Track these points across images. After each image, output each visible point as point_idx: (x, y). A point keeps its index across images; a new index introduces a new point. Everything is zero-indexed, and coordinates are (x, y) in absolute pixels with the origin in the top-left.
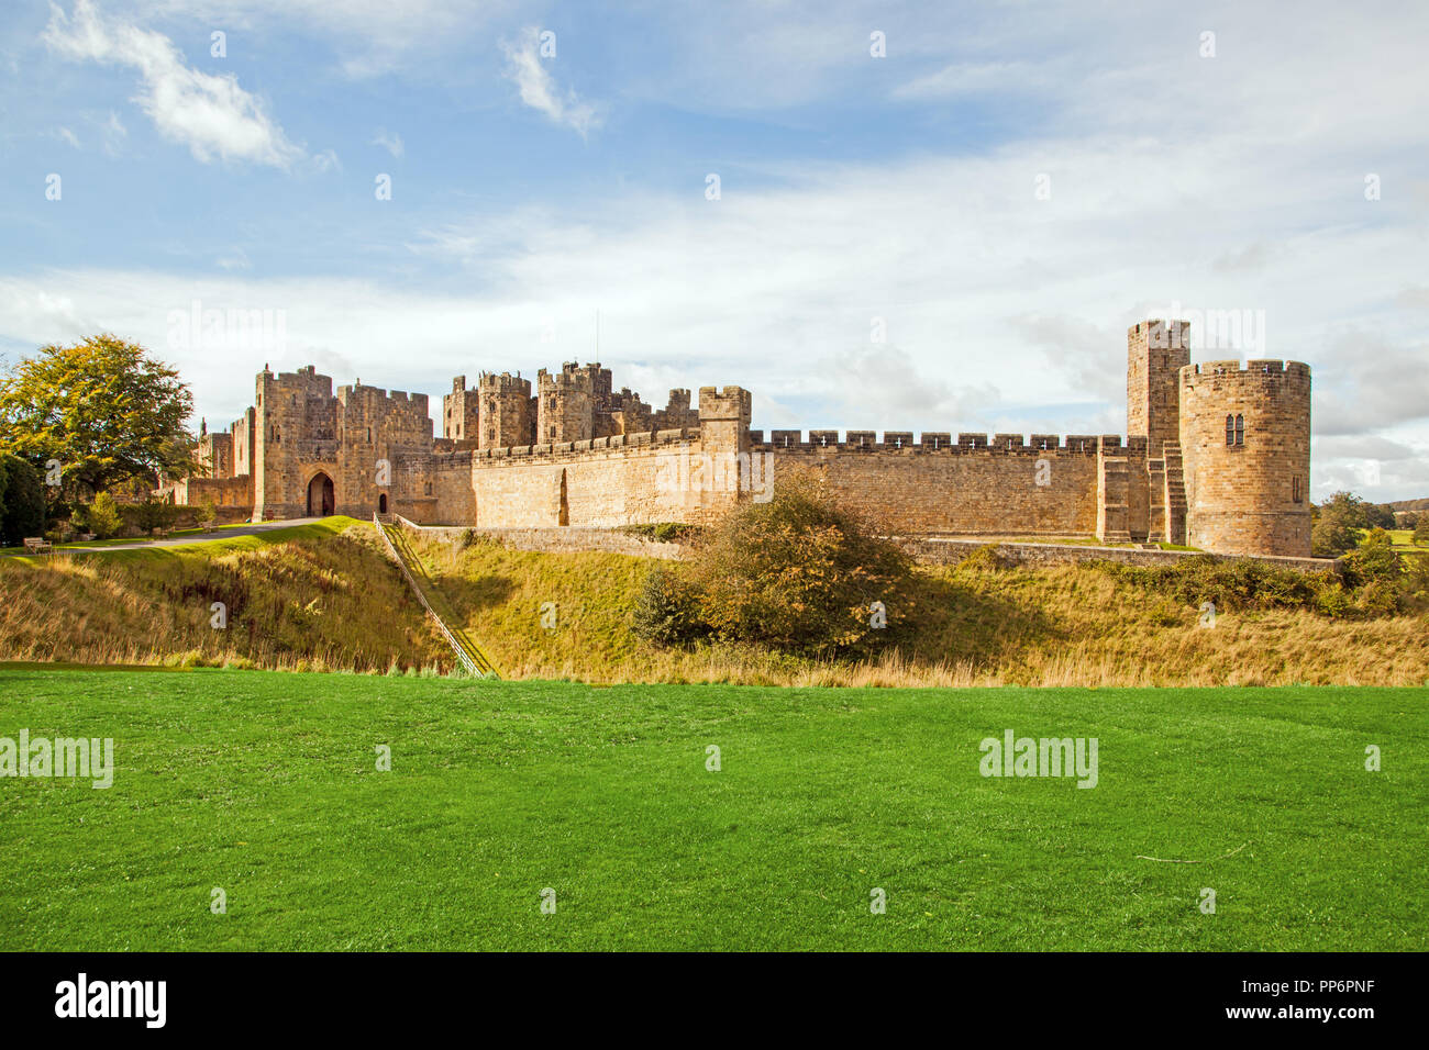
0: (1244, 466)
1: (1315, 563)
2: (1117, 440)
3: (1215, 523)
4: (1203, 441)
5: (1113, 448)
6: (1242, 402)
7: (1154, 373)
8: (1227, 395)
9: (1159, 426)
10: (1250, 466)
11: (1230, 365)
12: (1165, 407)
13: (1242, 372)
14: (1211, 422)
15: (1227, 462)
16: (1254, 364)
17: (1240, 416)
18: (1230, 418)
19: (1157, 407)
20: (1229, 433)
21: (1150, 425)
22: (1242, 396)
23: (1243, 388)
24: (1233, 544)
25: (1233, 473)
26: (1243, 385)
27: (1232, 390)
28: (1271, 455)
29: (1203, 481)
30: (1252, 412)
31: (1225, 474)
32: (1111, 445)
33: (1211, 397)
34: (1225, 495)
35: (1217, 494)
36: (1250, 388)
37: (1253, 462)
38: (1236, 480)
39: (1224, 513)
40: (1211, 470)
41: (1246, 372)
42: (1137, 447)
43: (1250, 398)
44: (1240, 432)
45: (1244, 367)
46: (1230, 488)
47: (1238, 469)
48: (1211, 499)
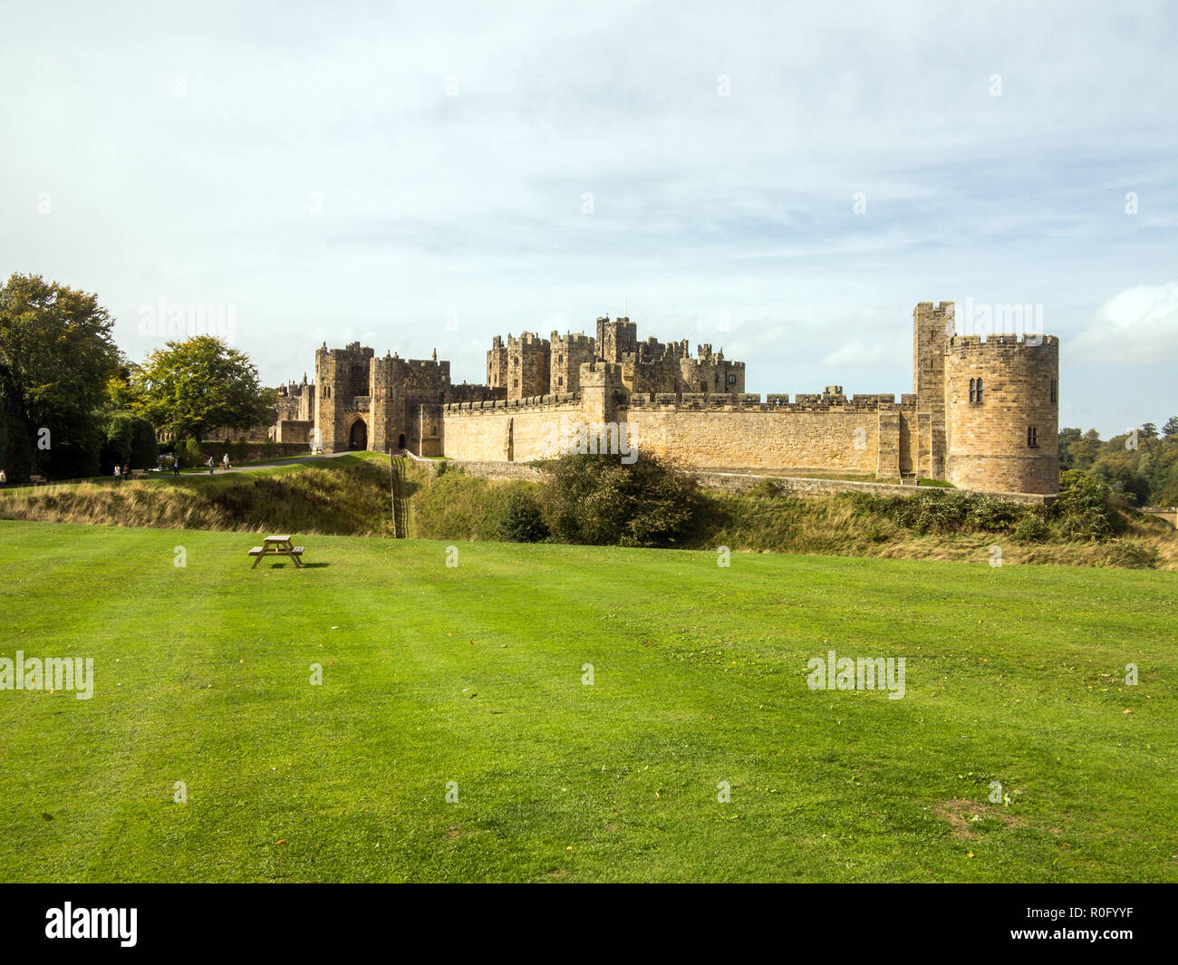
0: (983, 419)
1: (1027, 498)
2: (892, 398)
3: (961, 463)
4: (954, 399)
5: (888, 404)
6: (981, 368)
7: (923, 345)
8: (971, 362)
9: (927, 386)
10: (987, 419)
11: (972, 338)
12: (931, 372)
13: (982, 344)
14: (960, 384)
15: (970, 416)
16: (991, 338)
17: (979, 380)
18: (972, 380)
19: (925, 372)
20: (971, 393)
21: (919, 386)
22: (981, 363)
23: (982, 357)
24: (974, 481)
25: (974, 424)
26: (982, 354)
27: (974, 359)
28: (1005, 410)
29: (954, 431)
30: (989, 375)
31: (969, 425)
32: (887, 402)
33: (959, 364)
34: (969, 442)
35: (963, 441)
36: (988, 357)
37: (990, 416)
38: (977, 430)
39: (968, 456)
40: (959, 422)
41: (985, 344)
42: (910, 402)
43: (988, 365)
44: (979, 392)
45: (983, 341)
46: (972, 436)
47: (978, 421)
48: (959, 445)
